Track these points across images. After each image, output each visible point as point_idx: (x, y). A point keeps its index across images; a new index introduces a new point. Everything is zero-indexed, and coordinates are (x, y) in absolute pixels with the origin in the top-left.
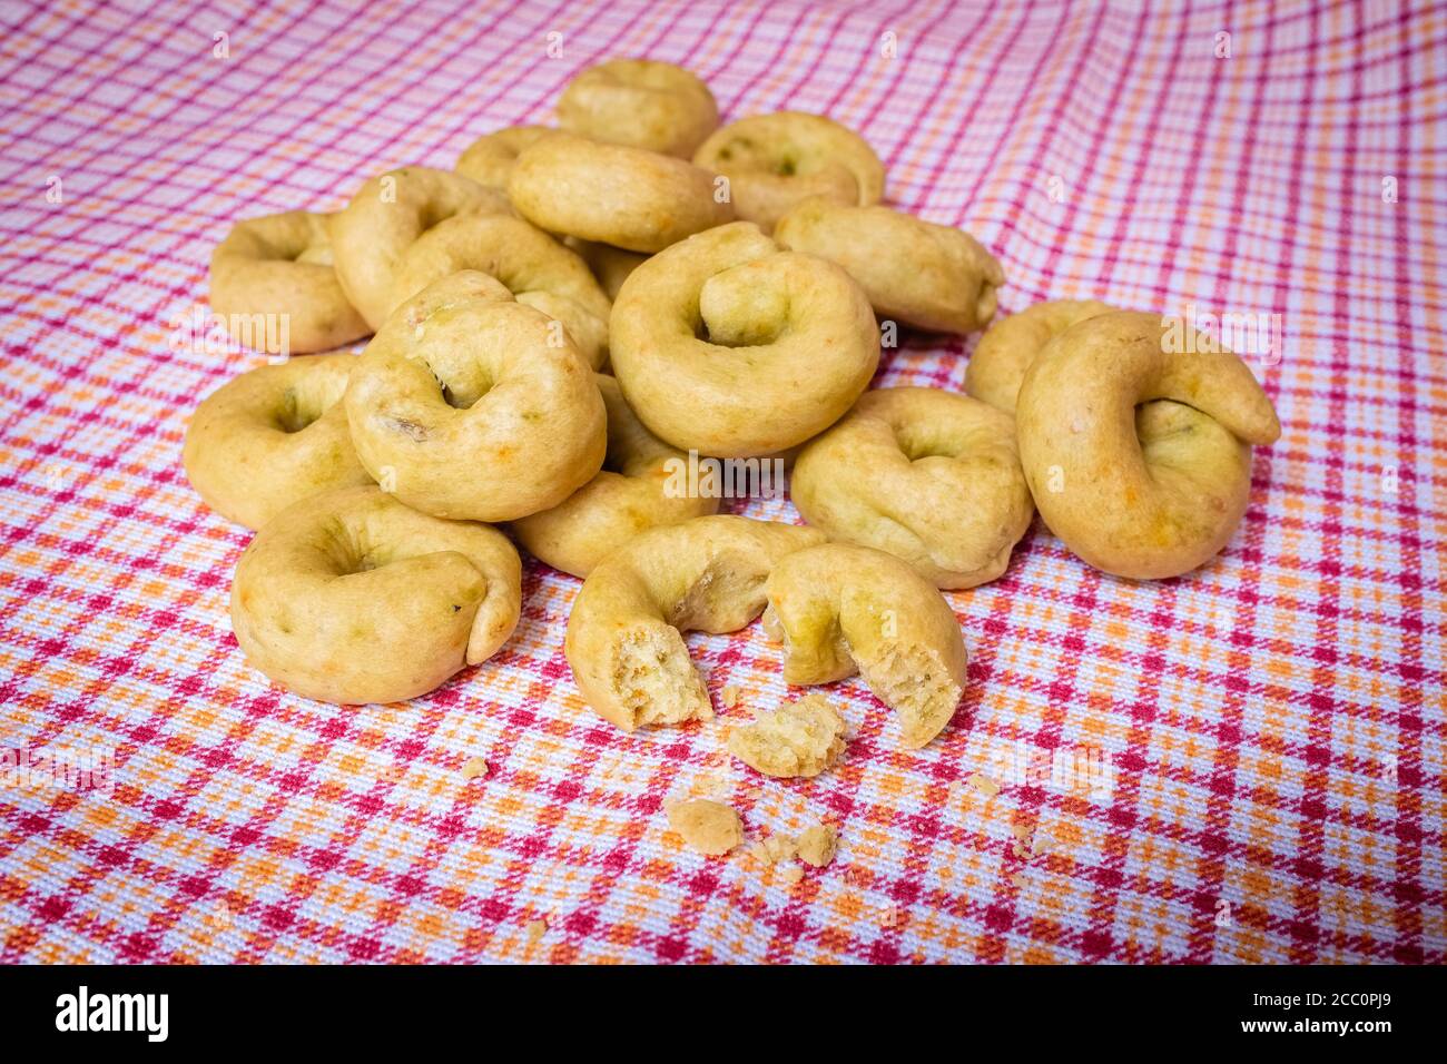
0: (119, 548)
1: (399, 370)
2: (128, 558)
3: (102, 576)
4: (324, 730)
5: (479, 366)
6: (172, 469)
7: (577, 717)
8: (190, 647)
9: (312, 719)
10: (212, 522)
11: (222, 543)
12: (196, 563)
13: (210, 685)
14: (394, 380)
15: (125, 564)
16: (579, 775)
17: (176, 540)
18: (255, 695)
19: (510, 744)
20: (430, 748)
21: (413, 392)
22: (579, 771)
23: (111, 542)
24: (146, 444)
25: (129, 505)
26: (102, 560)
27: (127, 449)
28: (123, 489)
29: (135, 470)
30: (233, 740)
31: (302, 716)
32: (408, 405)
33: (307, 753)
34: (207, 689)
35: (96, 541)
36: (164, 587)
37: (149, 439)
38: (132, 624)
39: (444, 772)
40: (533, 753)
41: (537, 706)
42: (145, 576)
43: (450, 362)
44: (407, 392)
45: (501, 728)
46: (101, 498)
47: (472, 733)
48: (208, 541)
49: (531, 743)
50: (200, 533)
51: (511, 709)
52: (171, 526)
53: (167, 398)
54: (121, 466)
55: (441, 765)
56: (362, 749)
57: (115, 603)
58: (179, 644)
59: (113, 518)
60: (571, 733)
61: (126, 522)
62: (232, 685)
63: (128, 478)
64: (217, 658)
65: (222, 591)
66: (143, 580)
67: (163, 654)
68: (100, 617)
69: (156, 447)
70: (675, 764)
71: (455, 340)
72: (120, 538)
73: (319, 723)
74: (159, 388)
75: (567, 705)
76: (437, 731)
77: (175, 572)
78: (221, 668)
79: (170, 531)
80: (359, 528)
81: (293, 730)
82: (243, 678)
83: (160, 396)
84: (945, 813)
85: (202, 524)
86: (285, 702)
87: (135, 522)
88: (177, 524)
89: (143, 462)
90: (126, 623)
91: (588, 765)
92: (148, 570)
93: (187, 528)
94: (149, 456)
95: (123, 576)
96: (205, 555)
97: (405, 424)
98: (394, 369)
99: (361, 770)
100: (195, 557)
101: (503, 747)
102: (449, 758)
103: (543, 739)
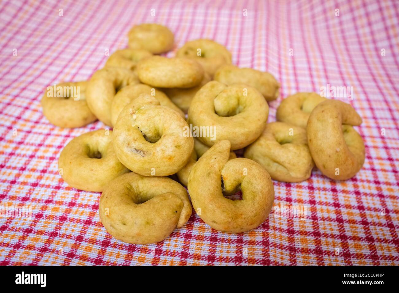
0: (38, 197)
1: (131, 131)
2: (42, 200)
3: (36, 207)
4: (128, 249)
5: (155, 128)
6: (45, 168)
7: (204, 233)
8: (75, 227)
9: (123, 246)
10: (65, 185)
11: (72, 191)
12: (66, 199)
13: (86, 238)
14: (130, 135)
15: (42, 203)
16: (213, 252)
17: (56, 193)
18: (102, 240)
19: (188, 245)
20: (164, 250)
21: (137, 139)
22: (212, 251)
23: (34, 196)
24: (34, 161)
25: (36, 183)
26: (34, 202)
27: (28, 164)
28: (32, 177)
29: (33, 170)
30: (101, 255)
31: (120, 246)
32: (137, 143)
33: (126, 257)
34: (86, 239)
35: (30, 196)
36: (59, 208)
37: (34, 159)
38: (52, 221)
39: (171, 258)
40: (196, 247)
41: (191, 231)
42: (51, 206)
43: (146, 127)
44: (136, 139)
45: (183, 240)
46: (26, 181)
47: (175, 243)
48: (67, 192)
49: (194, 244)
50: (63, 189)
51: (184, 234)
52: (52, 188)
53: (35, 145)
54: (28, 170)
55: (170, 255)
56: (143, 254)
57: (44, 215)
58: (71, 226)
59: (32, 187)
60: (205, 239)
61: (37, 188)
62: (93, 237)
63: (32, 173)
64: (85, 229)
65: (78, 207)
66: (50, 207)
67: (67, 229)
68: (40, 220)
69: (37, 162)
70: (241, 245)
71: (148, 120)
72: (37, 194)
73: (126, 247)
74: (31, 142)
75: (200, 230)
76: (164, 244)
77: (60, 203)
78: (87, 232)
79: (53, 190)
80: (136, 186)
81: (118, 250)
82: (96, 235)
83: (32, 145)
84: (322, 247)
85: (62, 186)
86: (112, 241)
87: (40, 188)
88: (54, 187)
89: (35, 167)
90: (50, 221)
91: (214, 249)
92: (51, 204)
93: (58, 188)
94: (37, 165)
95: (43, 207)
96: (68, 196)
97: (137, 150)
98: (130, 131)
99: (145, 261)
100: (64, 197)
101: (186, 247)
102: (171, 253)
103: (197, 242)
